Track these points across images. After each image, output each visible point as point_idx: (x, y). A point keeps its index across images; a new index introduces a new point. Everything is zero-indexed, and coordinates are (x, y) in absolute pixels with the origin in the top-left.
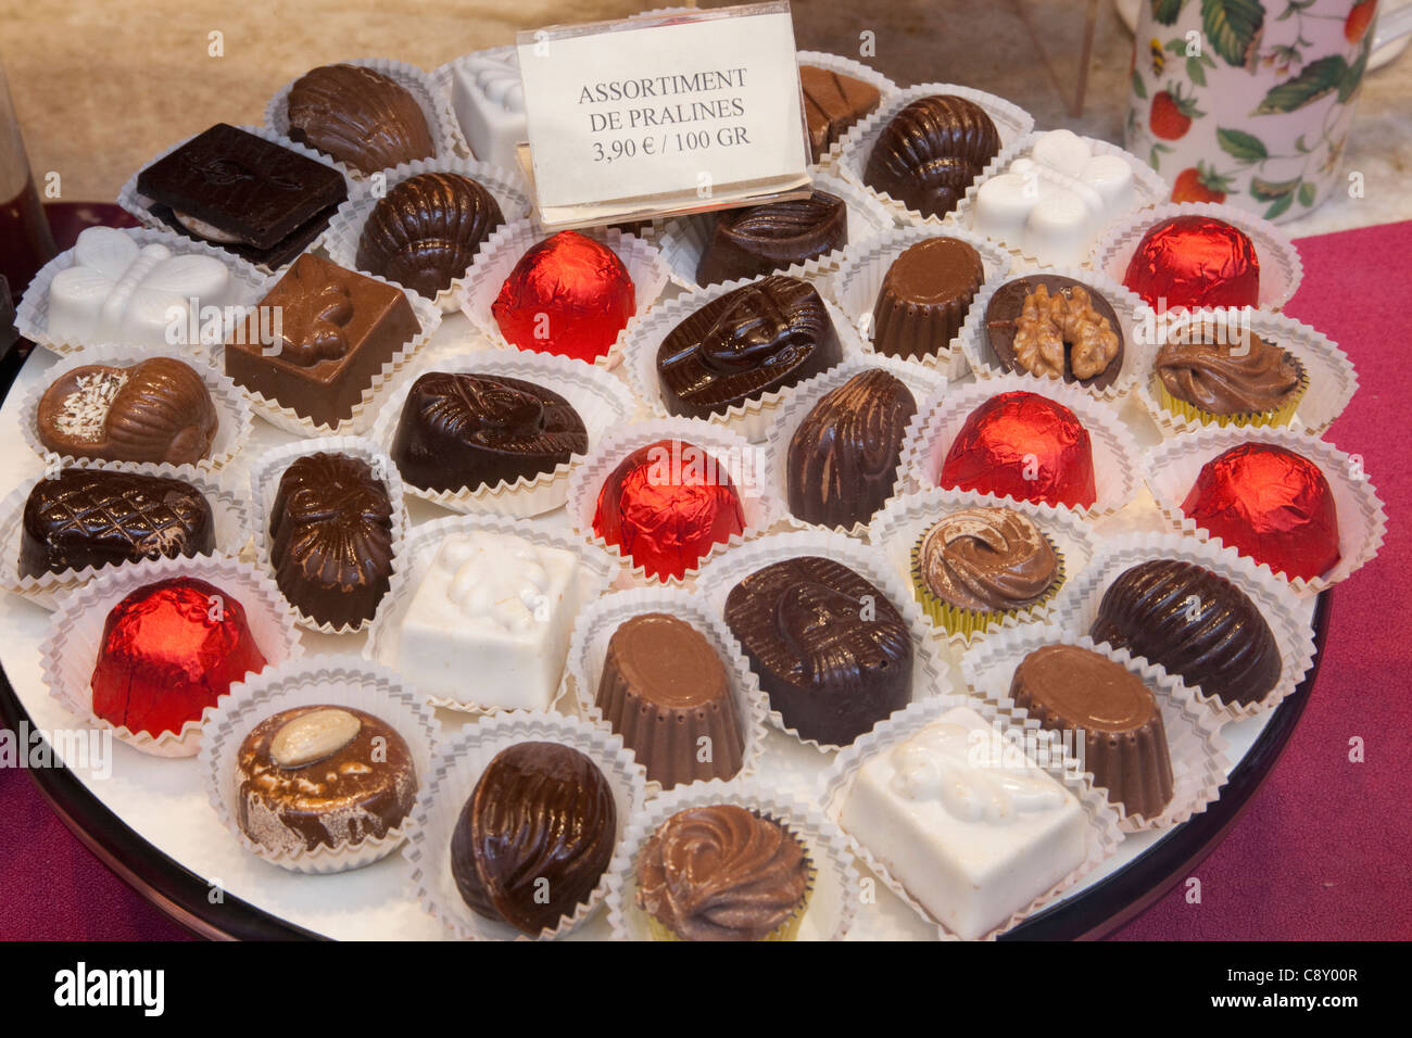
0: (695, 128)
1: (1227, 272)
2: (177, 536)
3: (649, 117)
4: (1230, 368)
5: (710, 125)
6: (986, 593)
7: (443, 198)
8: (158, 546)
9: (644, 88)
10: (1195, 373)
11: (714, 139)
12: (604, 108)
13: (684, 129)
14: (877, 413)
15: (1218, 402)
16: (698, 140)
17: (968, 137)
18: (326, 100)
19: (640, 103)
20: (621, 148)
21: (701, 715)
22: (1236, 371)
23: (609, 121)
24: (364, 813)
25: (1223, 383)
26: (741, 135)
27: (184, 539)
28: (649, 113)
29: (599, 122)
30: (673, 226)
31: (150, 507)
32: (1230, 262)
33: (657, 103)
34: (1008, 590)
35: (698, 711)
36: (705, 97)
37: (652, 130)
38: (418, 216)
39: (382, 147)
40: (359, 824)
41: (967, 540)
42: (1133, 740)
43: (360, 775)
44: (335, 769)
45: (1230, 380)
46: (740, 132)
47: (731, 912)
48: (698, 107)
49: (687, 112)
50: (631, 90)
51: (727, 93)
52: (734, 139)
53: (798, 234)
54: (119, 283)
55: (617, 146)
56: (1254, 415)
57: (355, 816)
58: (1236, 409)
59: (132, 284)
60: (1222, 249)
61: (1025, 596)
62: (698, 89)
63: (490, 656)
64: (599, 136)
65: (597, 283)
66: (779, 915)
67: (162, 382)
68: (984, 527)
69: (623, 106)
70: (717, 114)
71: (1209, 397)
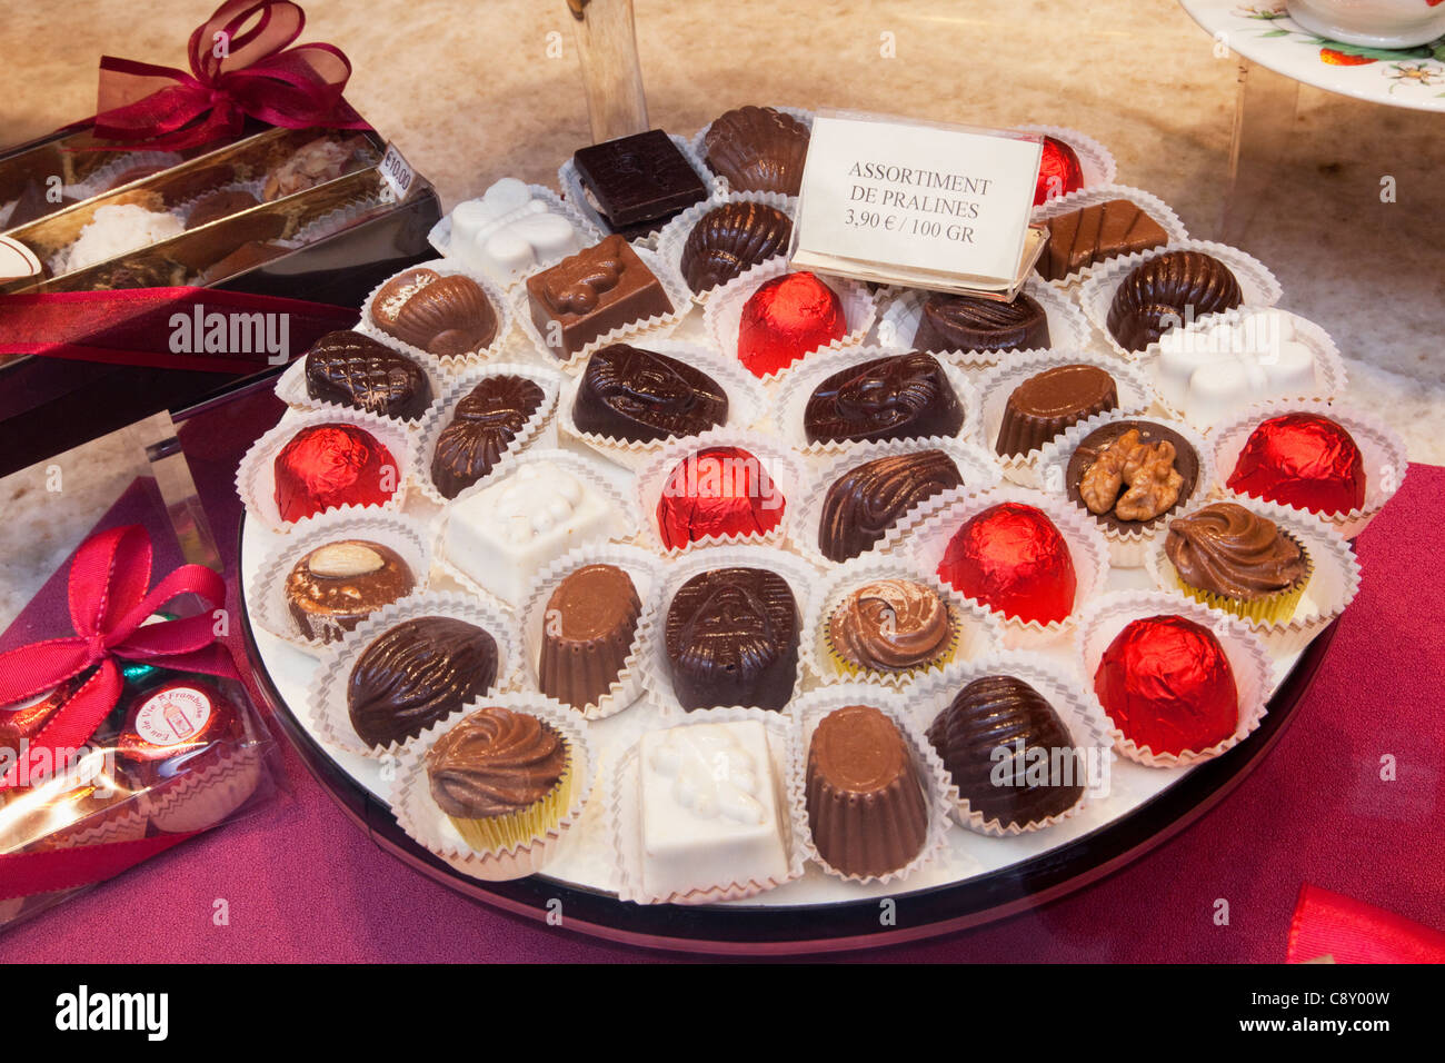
0: (933, 218)
1: (1306, 471)
2: (381, 399)
3: (899, 199)
4: (1216, 549)
5: (945, 219)
6: (859, 648)
7: (743, 223)
8: (367, 401)
9: (904, 175)
10: (1187, 544)
11: (944, 231)
12: (866, 182)
13: (922, 217)
14: (901, 483)
15: (1193, 575)
16: (931, 229)
17: (1193, 293)
18: (732, 130)
19: (896, 187)
20: (869, 219)
21: (577, 649)
22: (1221, 554)
23: (866, 194)
24: (337, 624)
25: (1204, 560)
26: (967, 235)
27: (385, 402)
28: (900, 197)
29: (859, 193)
30: (910, 295)
31: (380, 372)
32: (1315, 464)
33: (909, 190)
34: (874, 652)
35: (576, 645)
36: (950, 196)
37: (899, 212)
38: (719, 230)
39: (752, 176)
40: (332, 630)
41: (880, 603)
42: (852, 800)
43: (351, 598)
44: (339, 588)
45: (1211, 559)
46: (968, 232)
47: (459, 788)
48: (941, 202)
49: (931, 204)
50: (893, 174)
51: (971, 198)
52: (961, 236)
53: (991, 328)
54: (495, 220)
55: (865, 217)
56: (1222, 598)
57: (329, 623)
58: (1205, 586)
59: (502, 223)
60: (1313, 451)
61: (885, 662)
62: (947, 188)
63: (491, 552)
64: (855, 205)
65: (797, 317)
66: (499, 808)
67: (454, 292)
68: (901, 598)
69: (882, 185)
70: (955, 212)
71: (1188, 568)
